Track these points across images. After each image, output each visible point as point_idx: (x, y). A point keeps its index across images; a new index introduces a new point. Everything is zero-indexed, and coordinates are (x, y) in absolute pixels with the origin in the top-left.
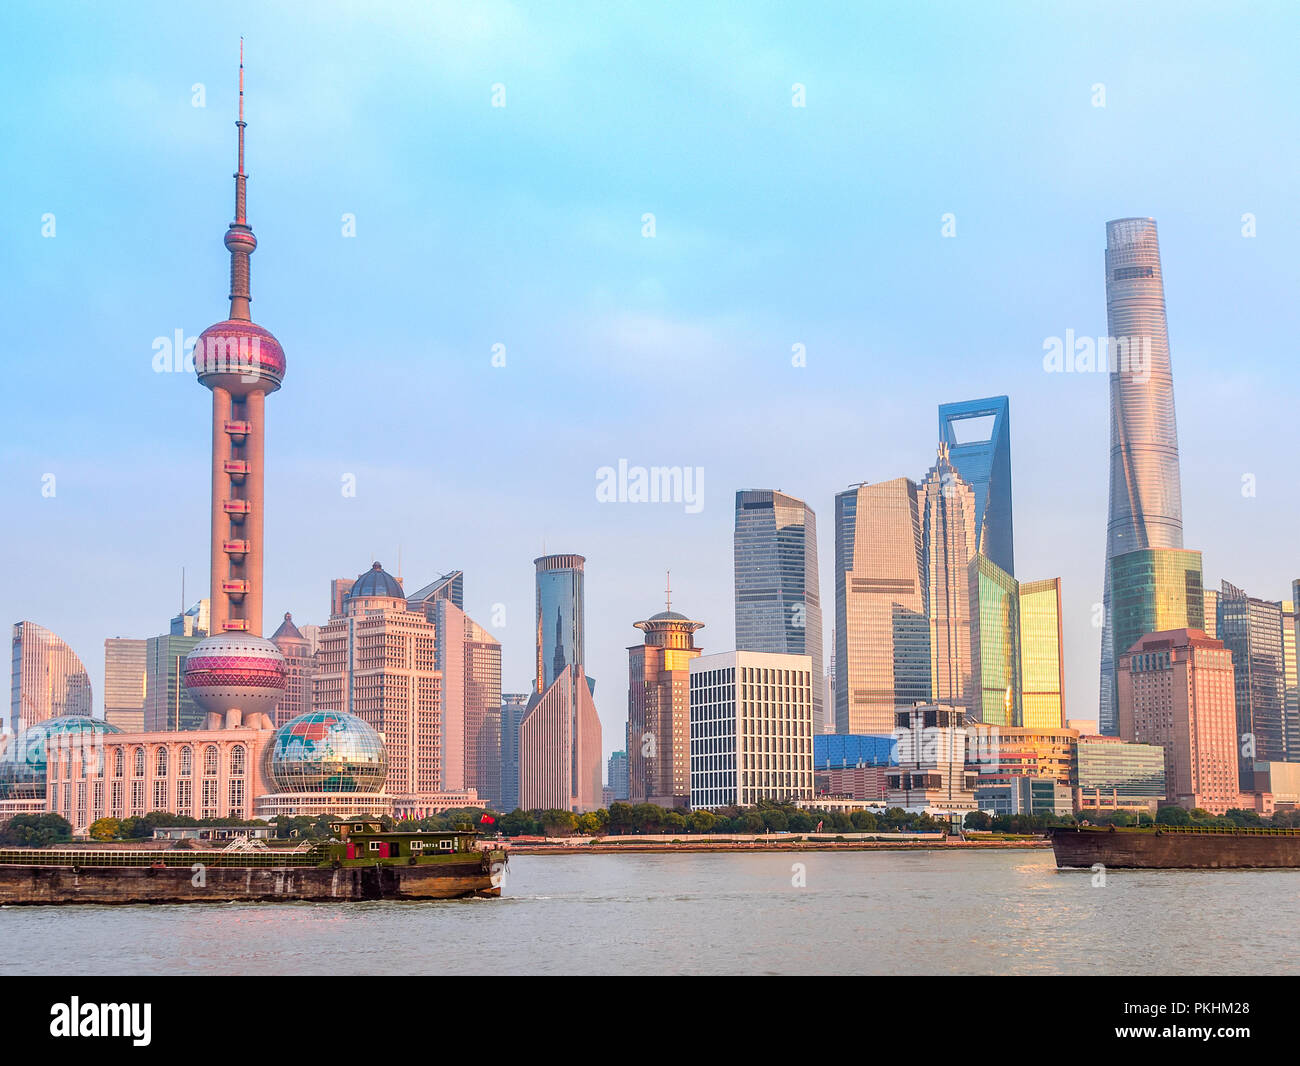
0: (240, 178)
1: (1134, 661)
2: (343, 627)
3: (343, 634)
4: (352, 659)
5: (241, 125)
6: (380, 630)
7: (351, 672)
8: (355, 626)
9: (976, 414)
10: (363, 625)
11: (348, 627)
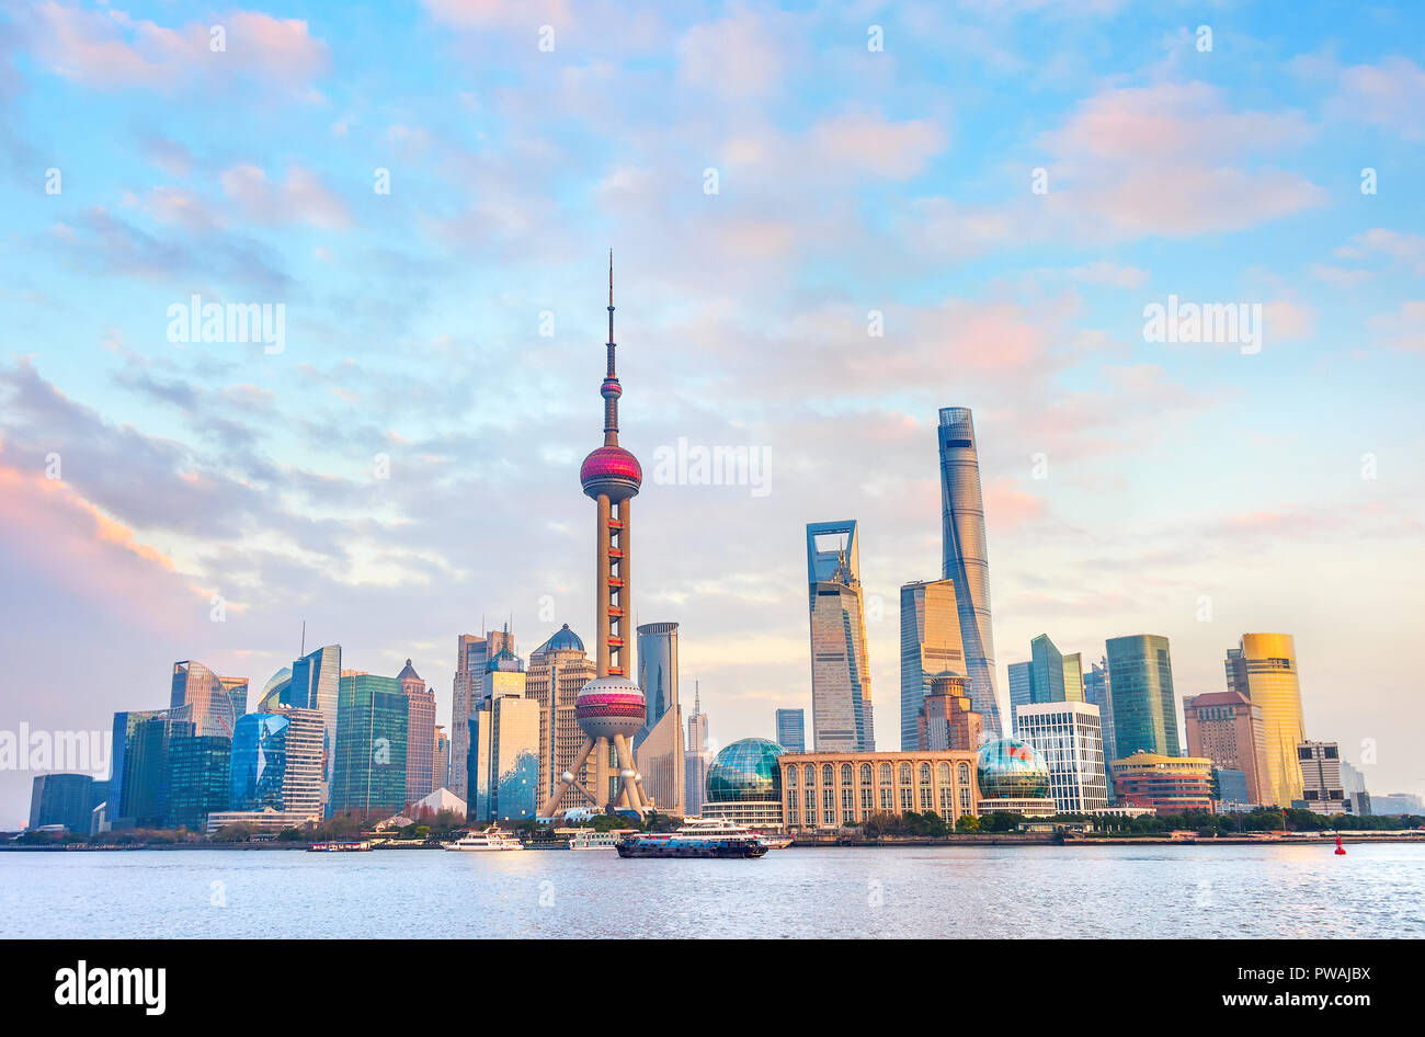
0: (611, 346)
1: (1201, 712)
2: (545, 673)
3: (546, 678)
4: (554, 696)
5: (611, 309)
6: (582, 675)
7: (554, 706)
8: (557, 672)
9: (834, 532)
10: (564, 671)
11: (551, 673)
